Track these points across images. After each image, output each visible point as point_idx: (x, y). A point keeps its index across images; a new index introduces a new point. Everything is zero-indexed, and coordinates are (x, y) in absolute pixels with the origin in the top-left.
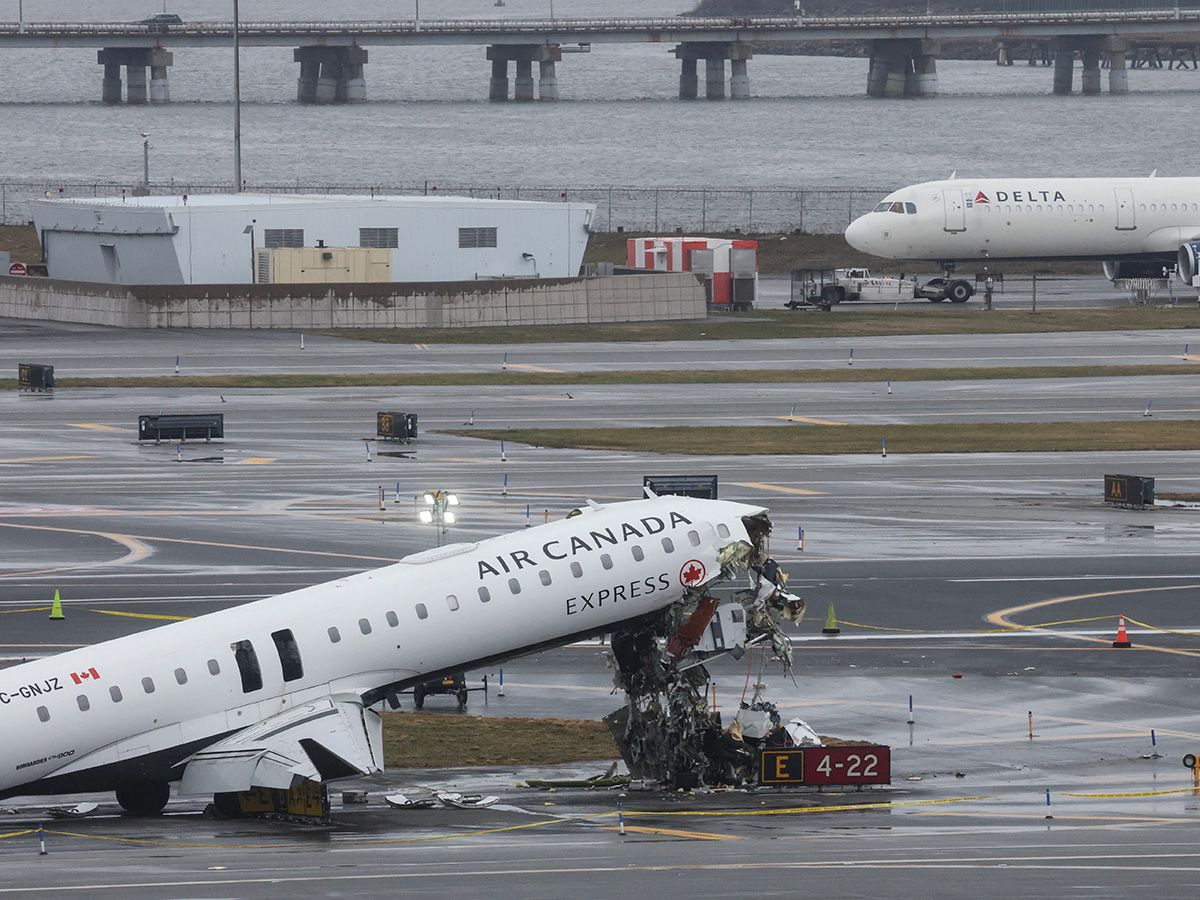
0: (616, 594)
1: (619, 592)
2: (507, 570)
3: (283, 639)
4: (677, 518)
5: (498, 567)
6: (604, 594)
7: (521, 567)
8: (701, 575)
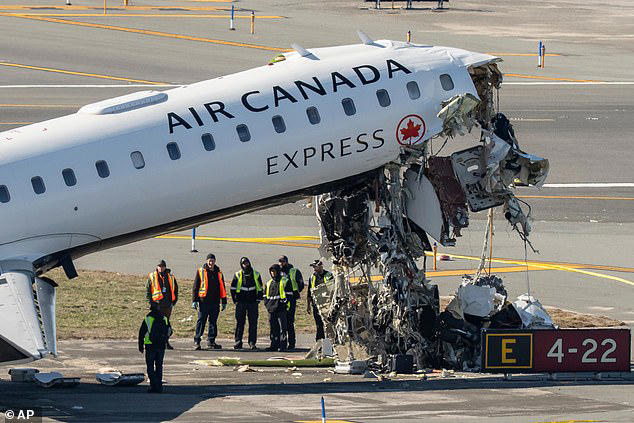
0: (323, 153)
1: (327, 151)
2: (201, 123)
4: (394, 67)
5: (192, 121)
6: (310, 152)
7: (216, 120)
8: (420, 132)
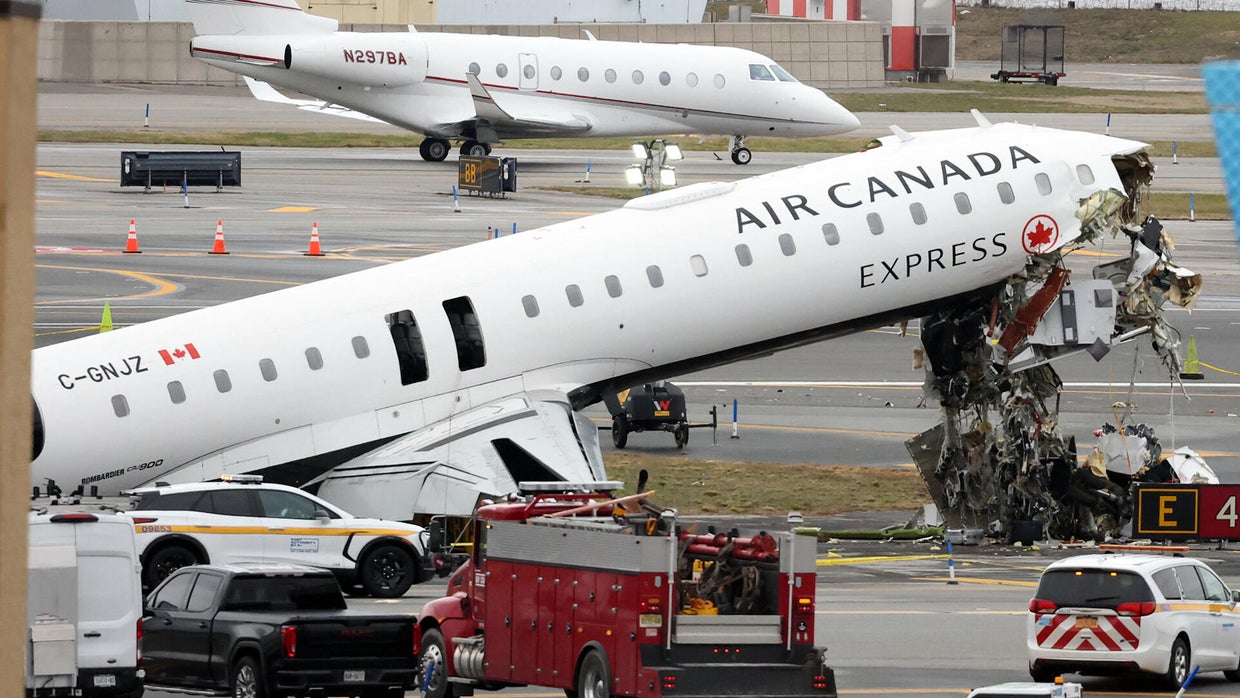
0: (930, 261)
1: (935, 259)
2: (777, 221)
3: (459, 310)
4: (1019, 155)
5: (765, 217)
6: (914, 260)
7: (796, 217)
8: (1052, 237)
